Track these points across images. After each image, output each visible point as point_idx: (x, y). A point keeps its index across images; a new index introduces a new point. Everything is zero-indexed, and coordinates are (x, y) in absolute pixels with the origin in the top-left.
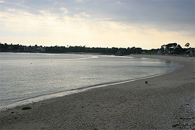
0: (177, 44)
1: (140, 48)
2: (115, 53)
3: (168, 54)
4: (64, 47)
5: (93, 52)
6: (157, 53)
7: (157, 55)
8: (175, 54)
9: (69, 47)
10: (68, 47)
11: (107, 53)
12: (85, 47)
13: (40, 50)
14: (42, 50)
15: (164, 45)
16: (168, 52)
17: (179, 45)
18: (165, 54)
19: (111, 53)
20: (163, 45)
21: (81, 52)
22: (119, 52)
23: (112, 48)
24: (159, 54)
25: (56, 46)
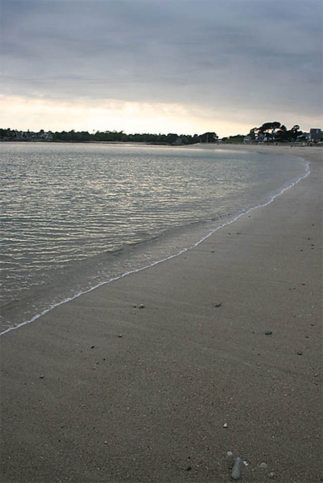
0: (280, 124)
1: (214, 133)
2: (172, 142)
3: (263, 142)
4: (87, 132)
5: (135, 141)
6: (243, 141)
7: (244, 144)
8: (277, 142)
9: (96, 133)
10: (94, 133)
11: (158, 143)
12: (123, 133)
13: (43, 138)
14: (47, 137)
15: (256, 128)
16: (263, 138)
17: (283, 126)
18: (257, 142)
19: (165, 143)
20: (254, 129)
21: (115, 141)
22: (178, 141)
23: (168, 135)
24: (247, 143)
25: (72, 131)
